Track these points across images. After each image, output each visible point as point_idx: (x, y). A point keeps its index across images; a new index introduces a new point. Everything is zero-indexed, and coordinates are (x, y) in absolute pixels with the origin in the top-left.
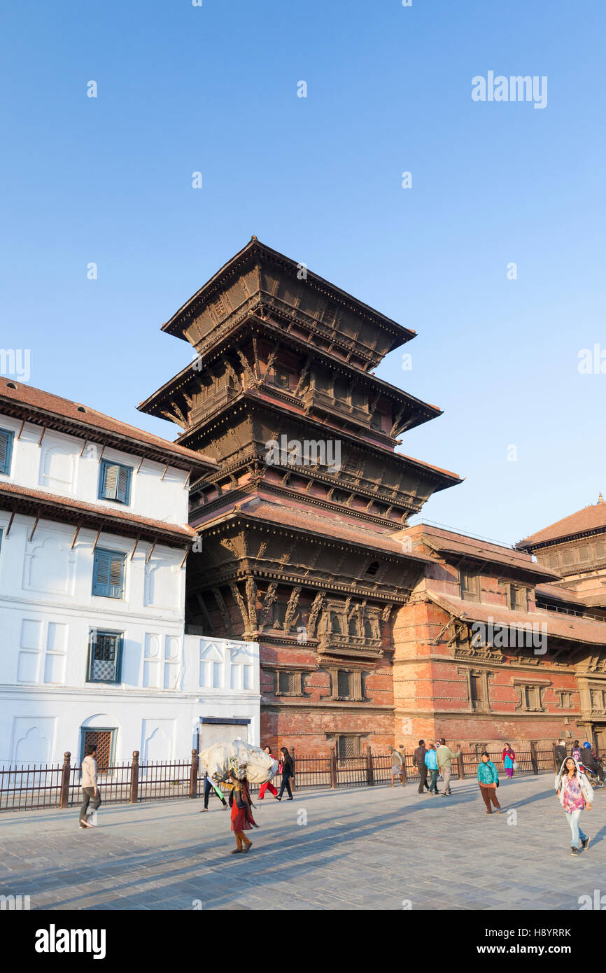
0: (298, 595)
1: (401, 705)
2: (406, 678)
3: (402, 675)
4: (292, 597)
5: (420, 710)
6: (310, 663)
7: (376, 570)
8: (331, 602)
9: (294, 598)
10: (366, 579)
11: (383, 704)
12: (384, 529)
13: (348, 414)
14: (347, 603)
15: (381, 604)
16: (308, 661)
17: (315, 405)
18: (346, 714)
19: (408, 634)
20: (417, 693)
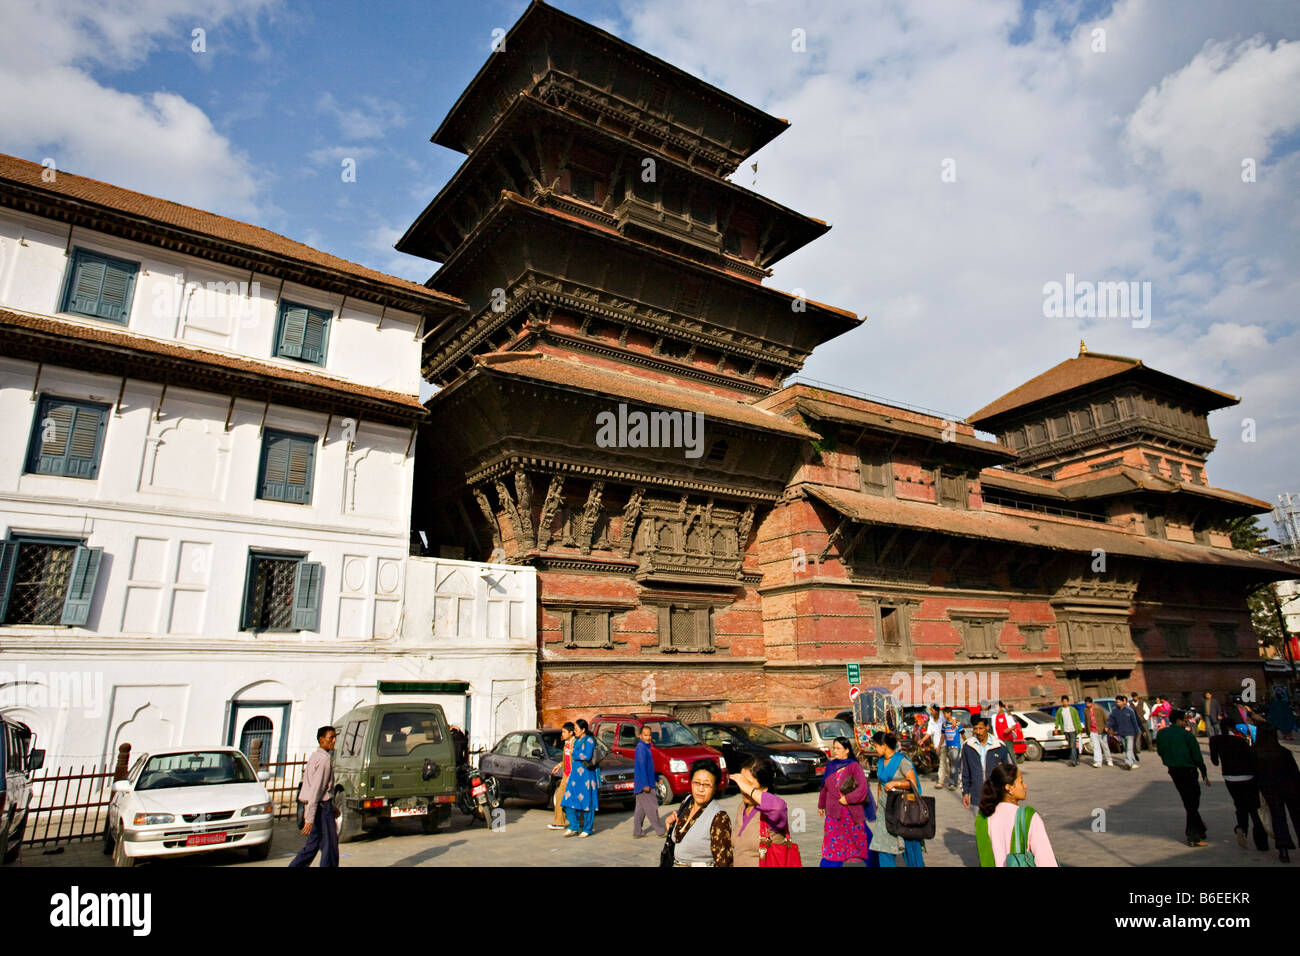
0: (600, 494)
1: (774, 655)
2: (780, 615)
3: (776, 609)
4: (591, 496)
5: (802, 662)
6: (624, 596)
7: (724, 453)
8: (655, 504)
9: (594, 499)
10: (708, 467)
11: (746, 655)
12: (745, 396)
13: (683, 234)
14: (683, 504)
15: (739, 505)
16: (620, 593)
17: (632, 221)
18: (682, 673)
19: (780, 548)
20: (797, 637)
